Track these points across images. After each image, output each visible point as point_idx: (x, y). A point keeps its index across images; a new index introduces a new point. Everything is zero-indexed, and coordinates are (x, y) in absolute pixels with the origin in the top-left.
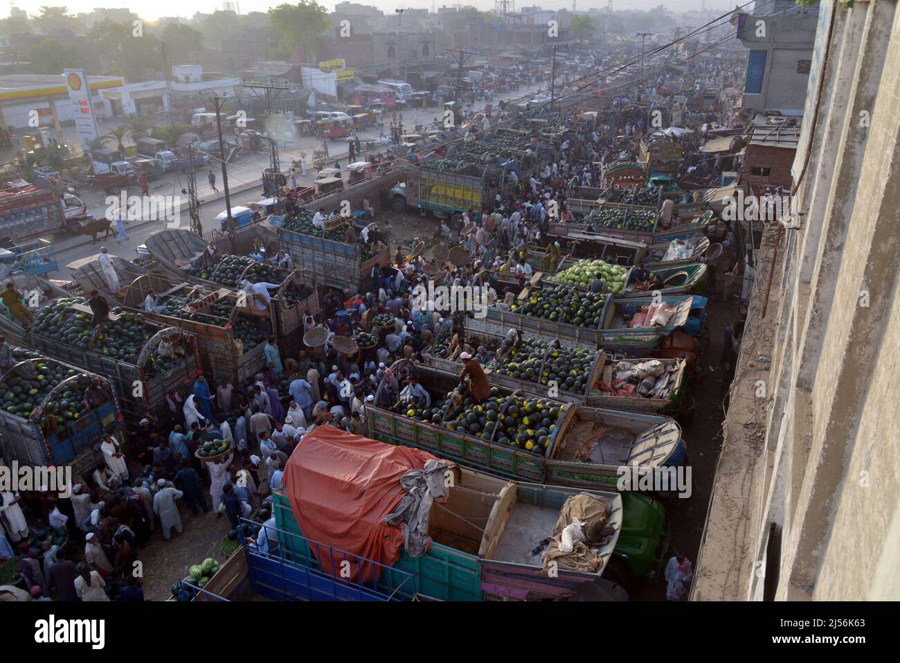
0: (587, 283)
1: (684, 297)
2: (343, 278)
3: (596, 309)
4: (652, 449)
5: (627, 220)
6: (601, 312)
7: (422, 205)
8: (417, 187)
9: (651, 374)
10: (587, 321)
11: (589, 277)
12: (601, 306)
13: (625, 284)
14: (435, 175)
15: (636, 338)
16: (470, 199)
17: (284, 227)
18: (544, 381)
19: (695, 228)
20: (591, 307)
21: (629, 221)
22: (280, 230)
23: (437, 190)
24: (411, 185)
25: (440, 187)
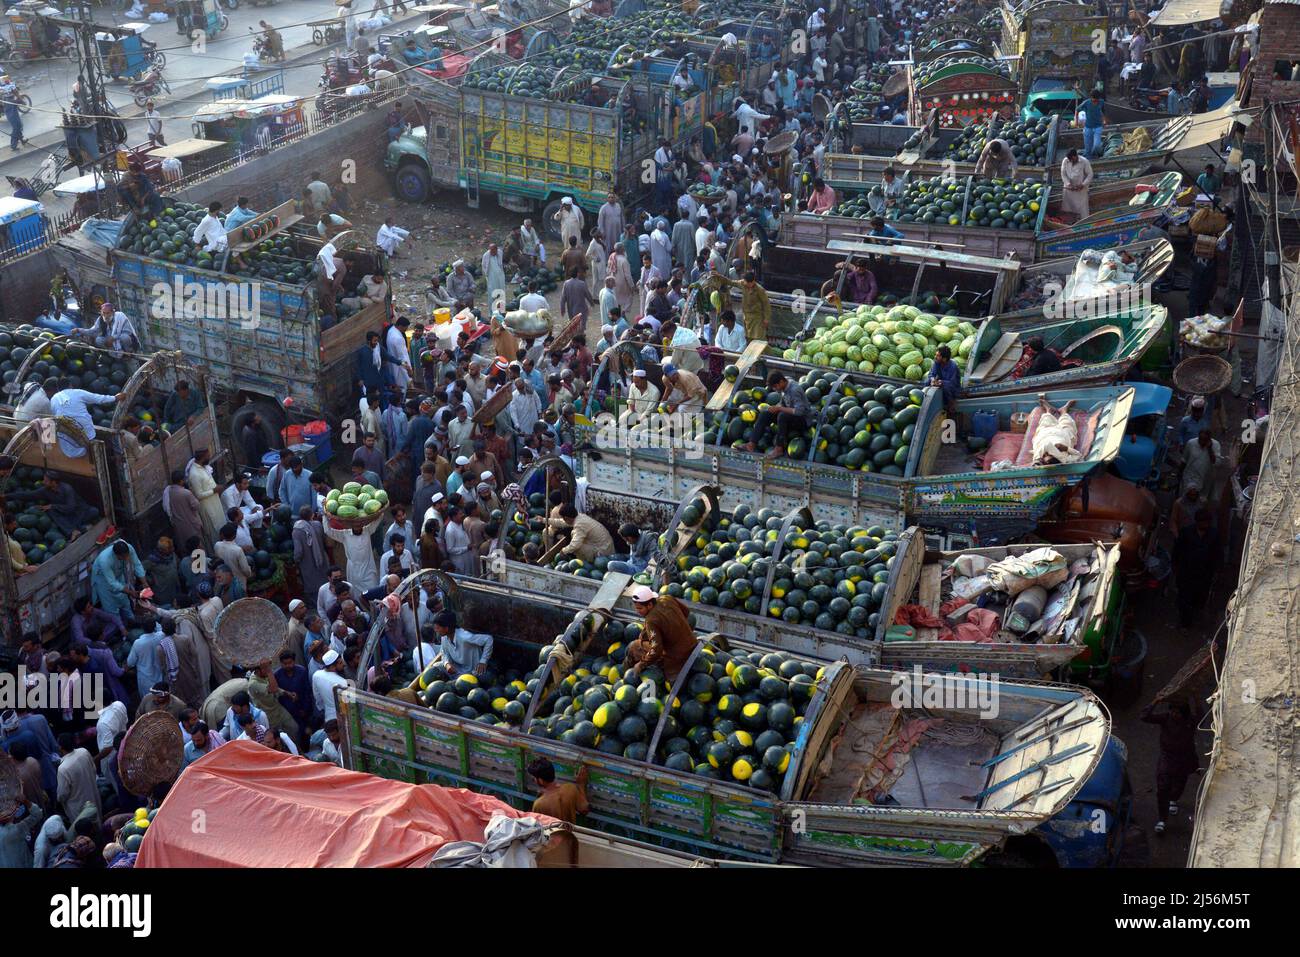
0: (876, 363)
1: (1111, 390)
2: (277, 371)
3: (899, 427)
4: (1040, 768)
5: (971, 203)
6: (911, 433)
7: (470, 182)
8: (454, 137)
9: (1035, 584)
10: (878, 456)
11: (880, 349)
12: (912, 419)
13: (970, 364)
14: (498, 105)
15: (1000, 493)
16: (587, 163)
17: (124, 247)
18: (775, 611)
19: (1138, 216)
20: (887, 422)
21: (978, 206)
22: (111, 256)
23: (505, 143)
24: (441, 132)
25: (511, 135)
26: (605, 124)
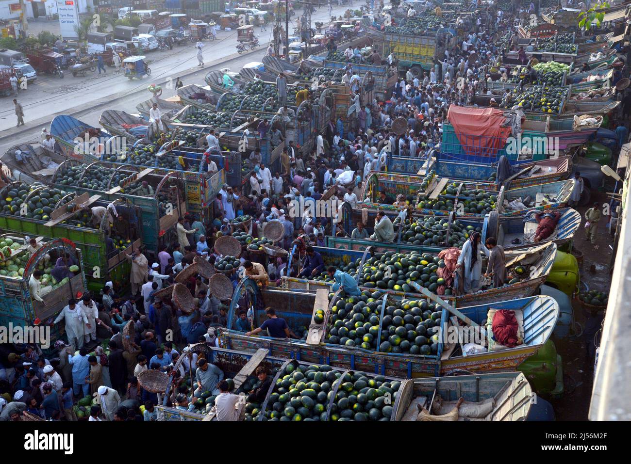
14: (397, 37)
16: (425, 54)
17: (328, 59)
22: (325, 62)
23: (398, 50)
24: (377, 47)
25: (400, 47)
26: (432, 43)
